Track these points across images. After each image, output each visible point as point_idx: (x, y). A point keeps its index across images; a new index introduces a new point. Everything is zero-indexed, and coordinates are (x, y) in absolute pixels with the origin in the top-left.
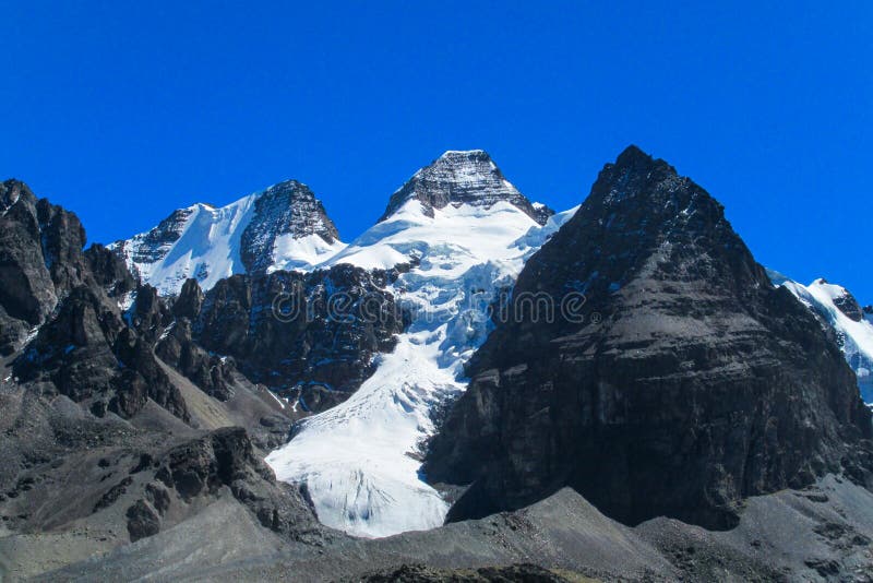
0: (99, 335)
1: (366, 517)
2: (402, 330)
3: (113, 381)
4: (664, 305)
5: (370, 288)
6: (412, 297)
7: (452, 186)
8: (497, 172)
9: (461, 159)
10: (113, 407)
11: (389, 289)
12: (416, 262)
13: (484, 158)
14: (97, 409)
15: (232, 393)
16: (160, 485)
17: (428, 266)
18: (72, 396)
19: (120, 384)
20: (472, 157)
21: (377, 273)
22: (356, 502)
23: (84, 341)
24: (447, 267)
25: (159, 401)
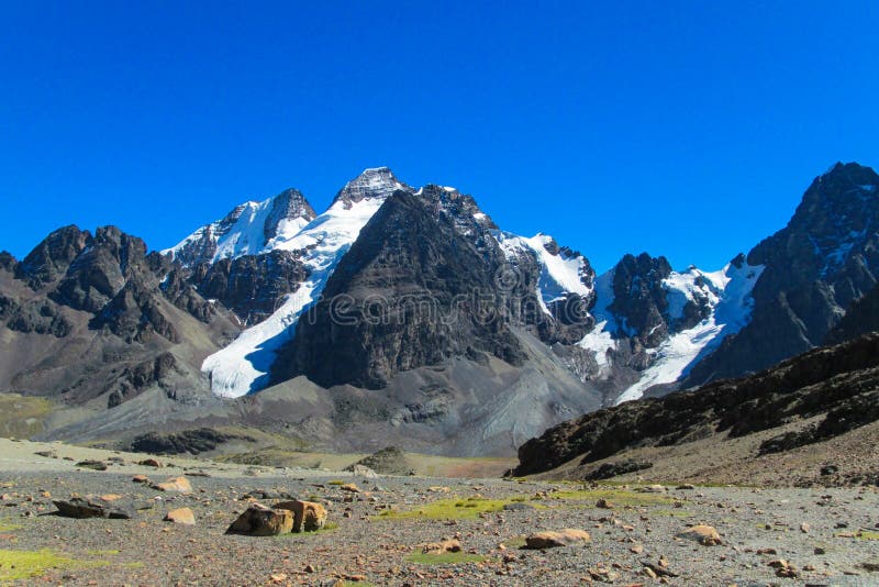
0: (134, 304)
1: (233, 386)
2: (305, 280)
3: (138, 326)
4: (371, 283)
5: (288, 261)
6: (312, 262)
7: (366, 189)
8: (392, 179)
9: (373, 173)
10: (136, 339)
11: (302, 259)
12: (320, 242)
13: (386, 171)
14: (128, 341)
15: (213, 319)
16: (127, 383)
17: (325, 245)
18: (118, 335)
19: (142, 327)
20: (380, 172)
21: (295, 252)
22: (229, 380)
23: (125, 308)
24: (334, 245)
25: (160, 332)
